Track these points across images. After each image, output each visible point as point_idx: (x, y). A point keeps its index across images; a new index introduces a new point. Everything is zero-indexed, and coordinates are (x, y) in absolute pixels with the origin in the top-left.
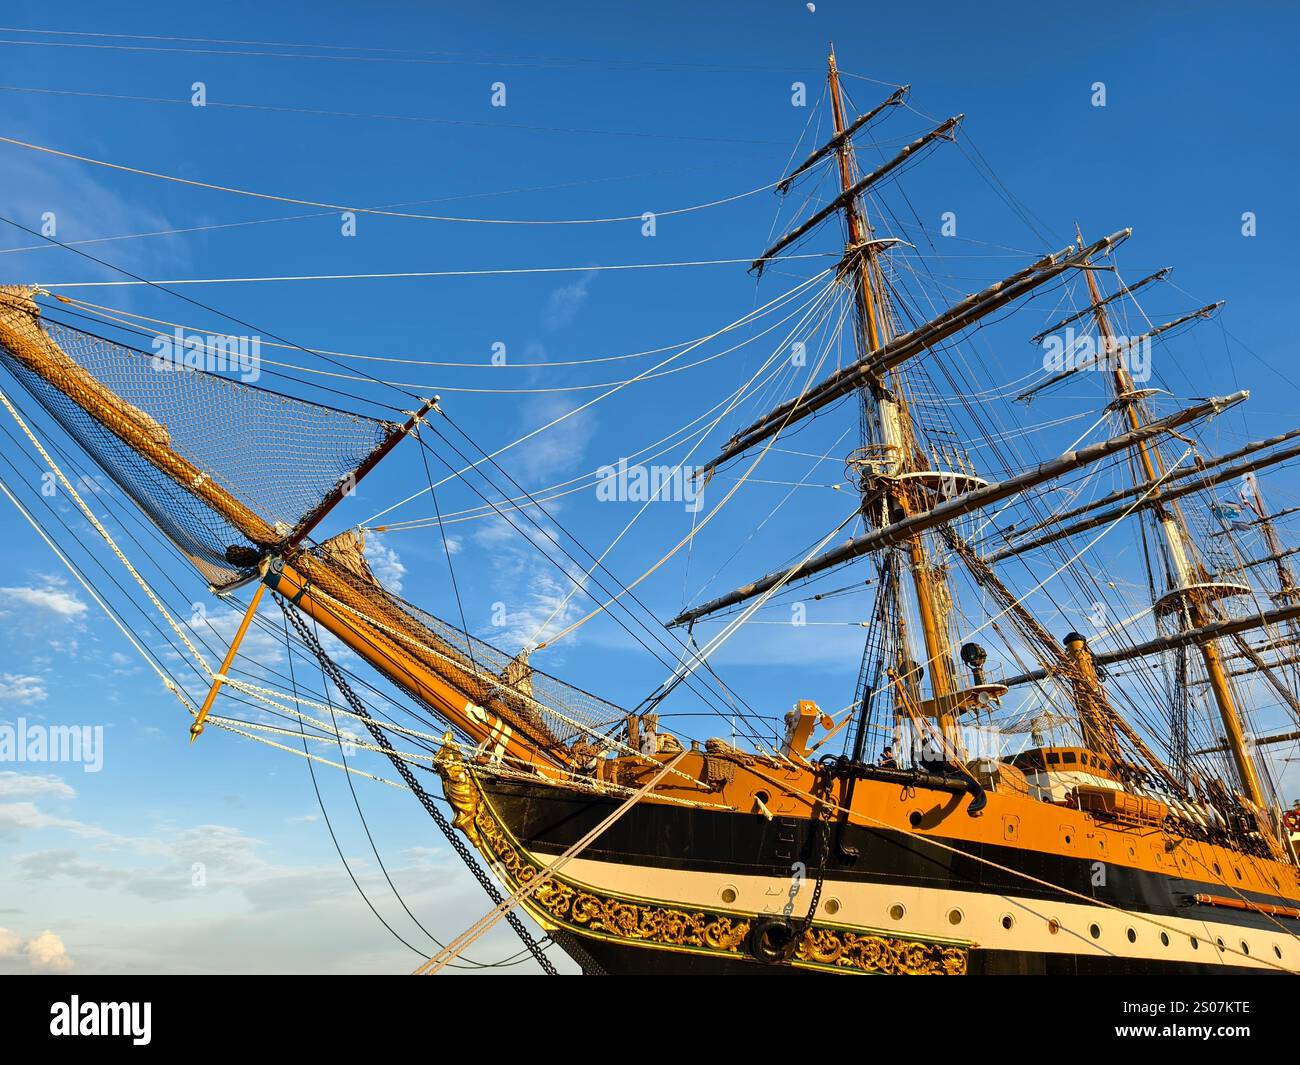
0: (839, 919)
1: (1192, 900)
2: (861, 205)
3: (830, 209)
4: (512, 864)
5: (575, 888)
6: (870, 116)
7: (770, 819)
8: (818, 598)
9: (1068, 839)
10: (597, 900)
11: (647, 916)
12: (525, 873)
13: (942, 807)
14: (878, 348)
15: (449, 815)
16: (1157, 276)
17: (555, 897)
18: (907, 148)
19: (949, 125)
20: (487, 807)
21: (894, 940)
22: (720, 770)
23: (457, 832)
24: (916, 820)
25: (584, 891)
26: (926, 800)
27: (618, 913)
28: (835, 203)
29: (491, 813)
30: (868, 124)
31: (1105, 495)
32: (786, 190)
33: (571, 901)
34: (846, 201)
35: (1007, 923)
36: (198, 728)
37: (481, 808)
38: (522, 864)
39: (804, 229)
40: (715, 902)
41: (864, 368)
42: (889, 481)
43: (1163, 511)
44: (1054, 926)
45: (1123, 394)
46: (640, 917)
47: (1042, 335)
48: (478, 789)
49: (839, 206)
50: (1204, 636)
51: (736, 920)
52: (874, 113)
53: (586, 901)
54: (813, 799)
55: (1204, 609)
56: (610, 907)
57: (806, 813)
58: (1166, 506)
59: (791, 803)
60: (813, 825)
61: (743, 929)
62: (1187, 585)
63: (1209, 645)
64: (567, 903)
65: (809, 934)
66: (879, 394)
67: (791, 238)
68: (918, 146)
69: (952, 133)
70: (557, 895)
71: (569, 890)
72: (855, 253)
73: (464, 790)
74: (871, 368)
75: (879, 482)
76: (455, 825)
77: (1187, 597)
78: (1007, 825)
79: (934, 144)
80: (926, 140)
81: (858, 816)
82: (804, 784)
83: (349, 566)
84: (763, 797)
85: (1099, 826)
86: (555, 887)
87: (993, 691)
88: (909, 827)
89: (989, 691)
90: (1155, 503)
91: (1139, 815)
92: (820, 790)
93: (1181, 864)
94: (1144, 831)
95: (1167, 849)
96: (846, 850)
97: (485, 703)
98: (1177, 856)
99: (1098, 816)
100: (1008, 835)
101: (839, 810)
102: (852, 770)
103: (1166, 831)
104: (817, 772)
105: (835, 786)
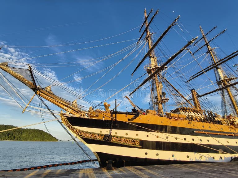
0: (117, 135)
1: (193, 132)
2: (148, 29)
7: (104, 120)
9: (162, 122)
10: (83, 132)
11: (90, 135)
12: (72, 129)
14: (150, 49)
15: (61, 121)
16: (214, 28)
17: (76, 132)
18: (152, 18)
21: (126, 138)
22: (98, 114)
24: (129, 120)
25: (81, 131)
26: (130, 117)
27: (86, 134)
29: (67, 121)
30: (148, 17)
31: (207, 67)
32: (140, 31)
33: (79, 132)
34: (146, 29)
35: (147, 136)
36: (23, 112)
37: (65, 120)
38: (71, 127)
39: (142, 36)
40: (99, 132)
42: (150, 69)
44: (157, 137)
45: (209, 50)
46: (89, 135)
49: (145, 31)
50: (226, 87)
51: (102, 135)
52: (149, 15)
54: (111, 117)
55: (226, 83)
57: (110, 119)
59: (108, 117)
60: (111, 121)
61: (103, 136)
63: (228, 89)
65: (113, 137)
66: (150, 57)
72: (147, 37)
73: (63, 118)
75: (148, 70)
78: (148, 120)
80: (155, 15)
81: (118, 119)
82: (109, 115)
84: (104, 117)
85: (170, 120)
86: (76, 130)
87: (166, 99)
88: (128, 121)
89: (165, 99)
90: (215, 66)
91: (178, 117)
92: (112, 116)
93: (192, 126)
94: (182, 120)
95: (189, 123)
96: (116, 125)
97: (67, 106)
98: (192, 124)
99: (169, 118)
100: (148, 122)
101: (115, 119)
102: (115, 113)
103: (189, 120)
104: (111, 113)
105: (114, 115)
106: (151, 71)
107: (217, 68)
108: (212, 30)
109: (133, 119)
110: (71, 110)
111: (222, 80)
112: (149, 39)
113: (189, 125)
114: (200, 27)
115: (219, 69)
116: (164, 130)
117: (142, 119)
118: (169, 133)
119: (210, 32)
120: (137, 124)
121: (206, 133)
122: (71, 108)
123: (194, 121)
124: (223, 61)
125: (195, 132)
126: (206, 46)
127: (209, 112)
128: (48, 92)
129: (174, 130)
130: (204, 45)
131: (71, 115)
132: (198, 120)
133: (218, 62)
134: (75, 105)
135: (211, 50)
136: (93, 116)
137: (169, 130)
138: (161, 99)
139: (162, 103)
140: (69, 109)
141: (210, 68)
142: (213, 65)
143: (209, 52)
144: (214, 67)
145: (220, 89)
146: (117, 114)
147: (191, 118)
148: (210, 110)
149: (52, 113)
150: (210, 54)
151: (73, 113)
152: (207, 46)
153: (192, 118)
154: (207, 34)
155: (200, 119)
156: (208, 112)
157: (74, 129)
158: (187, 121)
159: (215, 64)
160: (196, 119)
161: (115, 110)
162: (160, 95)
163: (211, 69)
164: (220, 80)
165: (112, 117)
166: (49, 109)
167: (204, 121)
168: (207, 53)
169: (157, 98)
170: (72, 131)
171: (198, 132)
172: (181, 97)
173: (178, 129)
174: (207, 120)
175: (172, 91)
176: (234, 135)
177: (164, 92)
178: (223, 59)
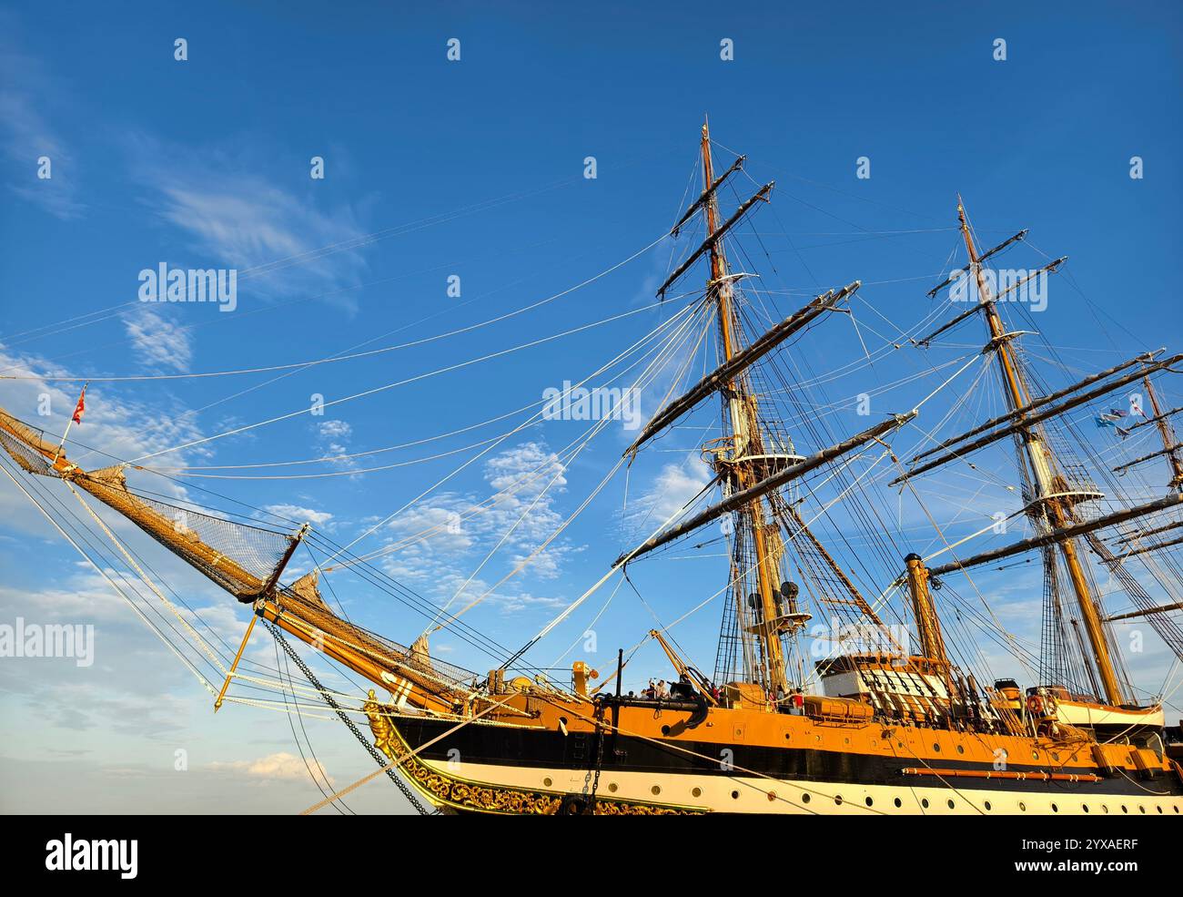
0: (618, 795)
1: (900, 772)
2: (720, 247)
3: (700, 252)
4: (412, 767)
5: (452, 780)
6: (722, 179)
7: (566, 735)
8: (699, 547)
9: (788, 736)
10: (467, 787)
11: (499, 796)
12: (421, 772)
13: (685, 721)
14: (729, 358)
15: (371, 739)
16: (1016, 237)
17: (439, 786)
18: (741, 208)
19: (765, 190)
20: (395, 734)
21: (654, 807)
22: (536, 705)
23: (377, 750)
24: (666, 730)
25: (458, 782)
26: (672, 718)
27: (480, 794)
28: (703, 246)
29: (397, 738)
30: (722, 185)
32: (677, 233)
33: (450, 788)
34: (710, 245)
35: (735, 795)
36: (218, 704)
37: (392, 734)
38: (418, 767)
39: (686, 266)
40: (541, 786)
41: (715, 378)
42: (730, 464)
43: (1028, 434)
44: (771, 797)
45: (995, 338)
46: (494, 797)
47: (935, 290)
48: (389, 724)
49: (706, 249)
50: (1061, 536)
51: (553, 797)
52: (725, 176)
53: (460, 787)
54: (595, 721)
55: (1062, 513)
56: (475, 790)
57: (592, 729)
58: (1031, 430)
59: (584, 723)
60: (595, 737)
61: (558, 802)
62: (1047, 495)
63: (1067, 543)
64: (448, 789)
65: (598, 805)
66: (728, 395)
67: (679, 273)
68: (748, 205)
69: (767, 196)
70: (441, 785)
71: (448, 781)
72: (713, 286)
73: (380, 725)
74: (719, 378)
75: (722, 465)
76: (375, 746)
77: (1047, 505)
78: (736, 729)
79: (759, 203)
80: (753, 200)
81: (624, 729)
82: (588, 712)
83: (307, 597)
84: (565, 721)
85: (817, 725)
86: (439, 779)
87: (800, 618)
88: (661, 736)
89: (794, 618)
90: (1019, 427)
91: (846, 716)
92: (599, 715)
93: (896, 747)
94: (860, 725)
95: (884, 736)
96: (618, 752)
97: (395, 671)
98: (894, 740)
99: (812, 718)
100: (736, 736)
101: (611, 727)
102: (614, 703)
103: (887, 724)
104: (595, 704)
105: (608, 712)
106: (732, 470)
107: (1028, 438)
108: (1006, 244)
109: (680, 727)
110: (410, 686)
111: (1045, 501)
112: (726, 298)
113: (885, 743)
114: (960, 208)
115: (1034, 439)
116: (795, 767)
117: (719, 727)
118: (811, 780)
119: (999, 249)
120: (698, 746)
121: (937, 772)
122: (409, 679)
123: (903, 725)
124: (1054, 408)
125: (904, 770)
126: (982, 312)
127: (966, 683)
128: (308, 604)
129: (832, 767)
130: (977, 309)
131: (413, 713)
132: (921, 718)
133: (1029, 409)
134: (424, 660)
135: (1003, 341)
136: (510, 715)
137: (811, 767)
138: (779, 612)
139: (780, 633)
140: (403, 682)
141: (996, 429)
142: (1007, 418)
143: (994, 346)
144: (1012, 430)
145: (1035, 543)
146: (621, 708)
147: (890, 713)
148: (967, 674)
149: (334, 705)
150: (1000, 357)
151: (421, 700)
152: (989, 314)
153: (898, 714)
154: (990, 254)
156: (960, 680)
157: (430, 772)
158: (876, 728)
159: (1019, 414)
160: (912, 715)
161: (614, 694)
162: (774, 592)
163: (1001, 435)
164: (1038, 496)
165: (600, 719)
166: (318, 686)
168: (988, 349)
169: (757, 602)
170: (420, 783)
171: (916, 771)
172: (859, 614)
173: (845, 761)
174: (953, 720)
175: (827, 587)
176: (1046, 776)
177: (791, 580)
178: (1050, 396)
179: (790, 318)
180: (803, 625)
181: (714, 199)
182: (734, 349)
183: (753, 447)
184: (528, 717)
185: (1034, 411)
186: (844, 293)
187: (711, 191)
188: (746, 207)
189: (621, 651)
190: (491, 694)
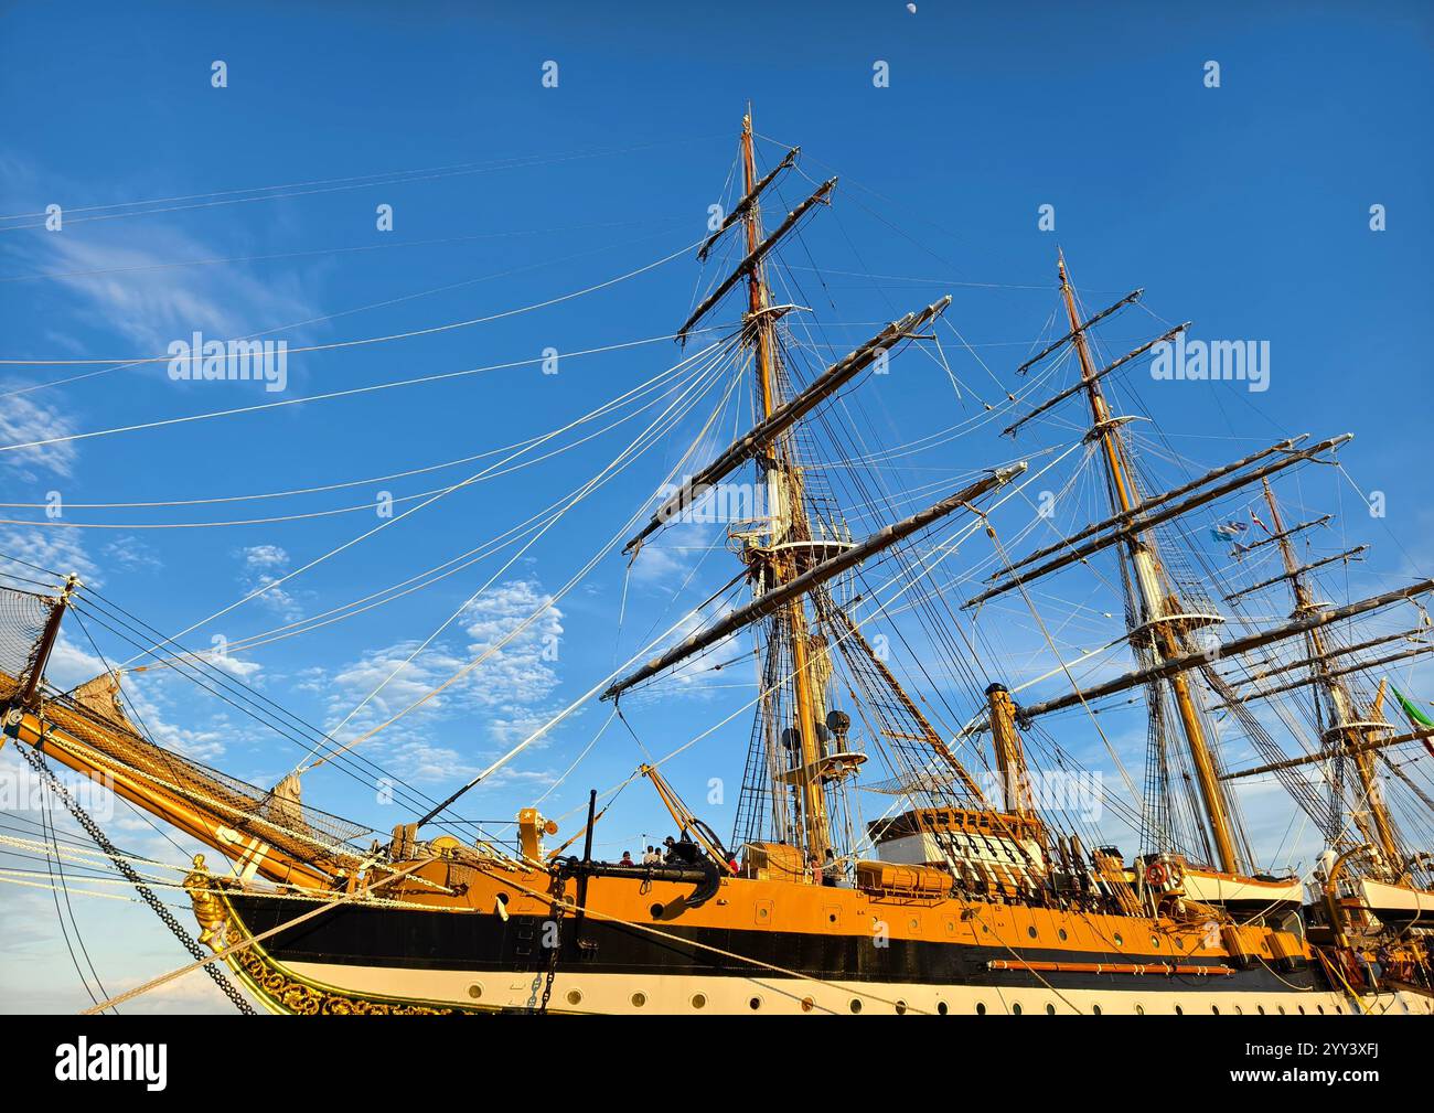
0: (580, 1008)
1: (985, 967)
2: (761, 269)
3: (735, 277)
4: (259, 973)
5: (325, 992)
6: (768, 180)
7: (505, 919)
8: (718, 668)
9: (832, 918)
10: (348, 1002)
12: (273, 980)
13: (686, 897)
14: (769, 415)
15: (193, 929)
16: (1129, 299)
17: (303, 1001)
18: (792, 214)
19: (825, 189)
20: (234, 922)
22: (461, 876)
23: (203, 947)
24: (657, 911)
25: (333, 995)
26: (666, 893)
27: (369, 1013)
28: (739, 270)
29: (237, 928)
30: (767, 188)
31: (1082, 529)
32: (705, 256)
33: (321, 1004)
34: (748, 267)
35: (755, 1004)
37: (228, 923)
38: (269, 973)
39: (716, 298)
40: (464, 998)
41: (749, 441)
42: (765, 553)
43: (1136, 543)
44: (807, 1005)
45: (1099, 424)
47: (1027, 365)
48: (226, 907)
49: (743, 274)
50: (1172, 669)
51: (483, 1014)
52: (772, 176)
53: (336, 1003)
54: (550, 898)
55: (1174, 642)
56: (361, 1007)
57: (545, 911)
58: (1138, 538)
59: (533, 901)
62: (1157, 618)
63: (1179, 678)
64: (317, 1006)
66: (766, 464)
67: (707, 306)
68: (802, 211)
69: (827, 197)
70: (307, 999)
71: (319, 994)
72: (751, 321)
73: (209, 908)
74: (754, 440)
75: (754, 554)
76: (200, 941)
77: (1156, 630)
78: (759, 909)
79: (815, 207)
80: (807, 205)
81: (590, 912)
82: (539, 887)
83: (98, 710)
84: (504, 899)
85: (874, 902)
86: (303, 991)
87: (851, 759)
88: (649, 919)
89: (845, 760)
90: (1125, 535)
91: (915, 889)
92: (556, 889)
93: (979, 931)
94: (933, 902)
95: (964, 917)
96: (583, 945)
97: (242, 826)
98: (976, 923)
99: (870, 893)
100: (761, 920)
101: (574, 908)
102: (582, 870)
103: (969, 900)
104: (552, 873)
105: (571, 885)
106: (767, 562)
107: (1135, 548)
108: (1117, 307)
109: (679, 906)
110: (265, 848)
111: (1154, 626)
112: (767, 337)
113: (966, 927)
114: (1061, 264)
115: (1143, 549)
116: (842, 961)
117: (735, 907)
118: (863, 979)
119: (1107, 313)
120: (703, 934)
121: (1032, 966)
122: (264, 839)
123: (989, 902)
124: (1167, 513)
125: (990, 964)
126: (1085, 392)
127: (1068, 845)
128: (98, 719)
129: (892, 962)
130: (1078, 389)
131: (269, 889)
132: (1011, 892)
133: (1139, 511)
134: (290, 809)
135: (1109, 428)
136: (421, 892)
137: (864, 962)
138: (823, 753)
139: (825, 780)
140: (254, 843)
141: (1096, 537)
142: (1111, 523)
143: (1098, 433)
144: (1117, 537)
145: (1141, 678)
146: (591, 880)
147: (973, 886)
148: (1070, 834)
149: (132, 877)
150: (1104, 446)
151: (282, 870)
152: (1092, 395)
153: (981, 887)
154: (1096, 319)
155: (1019, 892)
156: (1061, 841)
157: (288, 979)
158: (954, 906)
159: (1124, 519)
160: (1000, 887)
161: (581, 858)
162: (817, 726)
163: (1102, 544)
164: (1145, 619)
165: (559, 896)
166: (107, 847)
167: (1037, 902)
168: (1091, 437)
169: (793, 739)
170: (272, 997)
171: (1006, 965)
172: (932, 754)
173: (911, 952)
174: (1054, 895)
175: (889, 717)
176: (1169, 969)
177: (839, 708)
178: (1164, 495)
179: (852, 355)
180: (856, 770)
181: (756, 208)
182: (775, 404)
183: (795, 532)
184: (450, 895)
185: (1143, 514)
186: (928, 313)
187: (752, 197)
188: (798, 213)
189: (593, 793)
190: (395, 861)
